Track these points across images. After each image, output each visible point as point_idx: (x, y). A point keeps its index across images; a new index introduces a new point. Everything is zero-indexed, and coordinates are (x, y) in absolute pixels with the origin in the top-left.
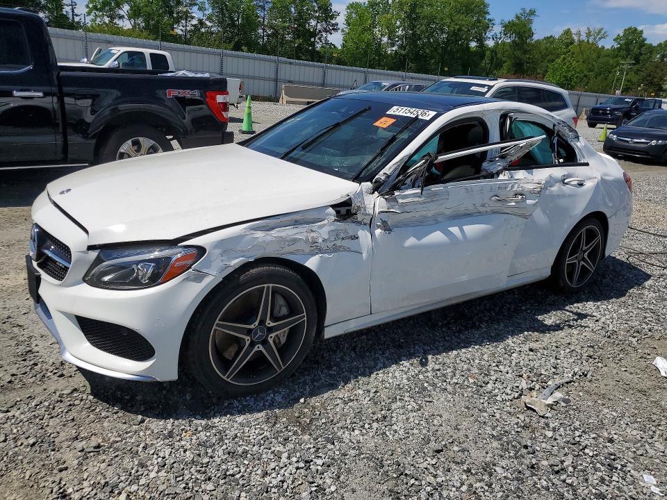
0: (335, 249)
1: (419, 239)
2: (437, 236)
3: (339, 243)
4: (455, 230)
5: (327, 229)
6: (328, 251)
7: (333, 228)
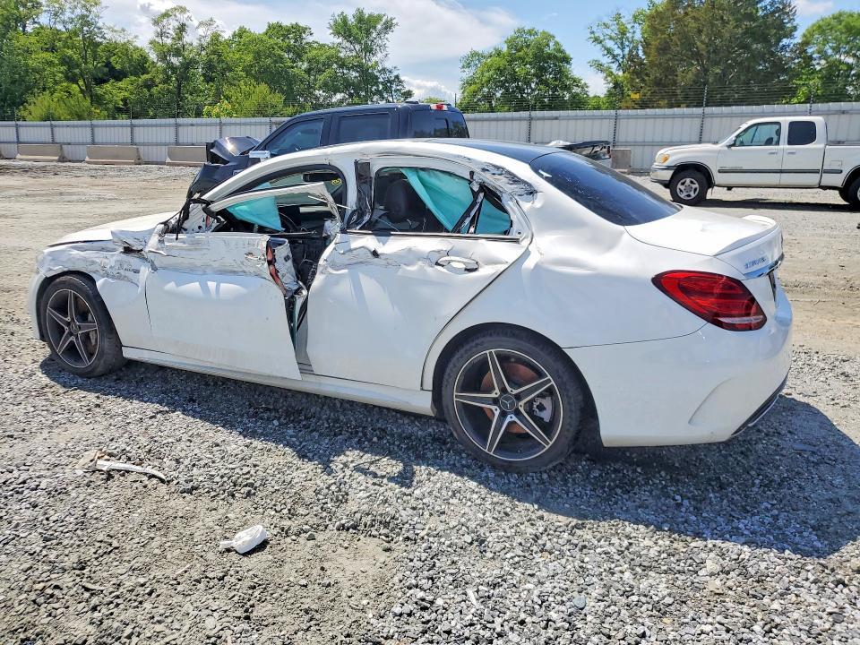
0: (119, 277)
1: (178, 285)
2: (194, 287)
3: (122, 272)
4: (212, 285)
5: (115, 258)
6: (113, 277)
7: (119, 258)
